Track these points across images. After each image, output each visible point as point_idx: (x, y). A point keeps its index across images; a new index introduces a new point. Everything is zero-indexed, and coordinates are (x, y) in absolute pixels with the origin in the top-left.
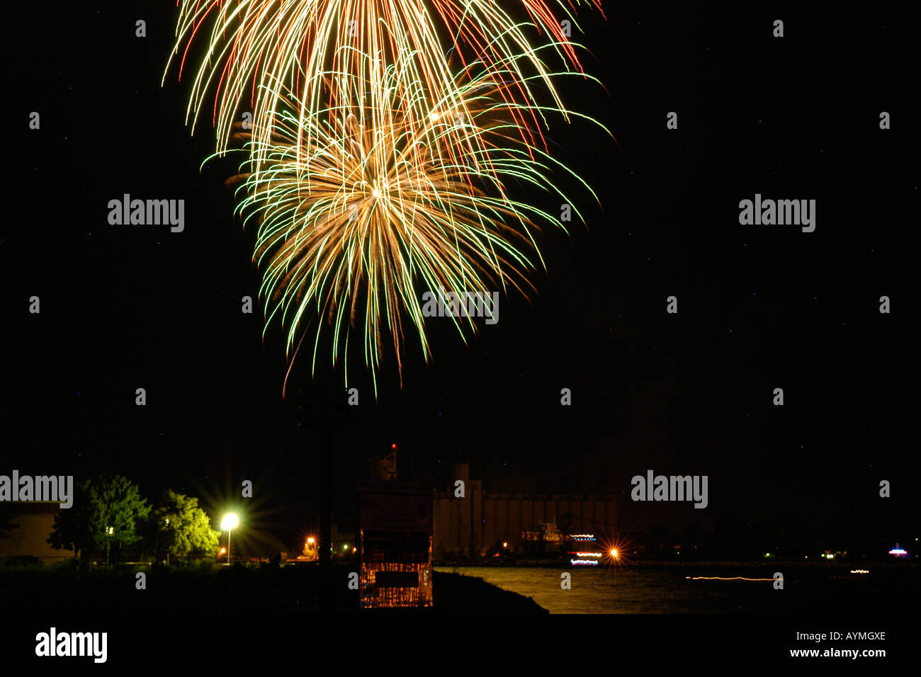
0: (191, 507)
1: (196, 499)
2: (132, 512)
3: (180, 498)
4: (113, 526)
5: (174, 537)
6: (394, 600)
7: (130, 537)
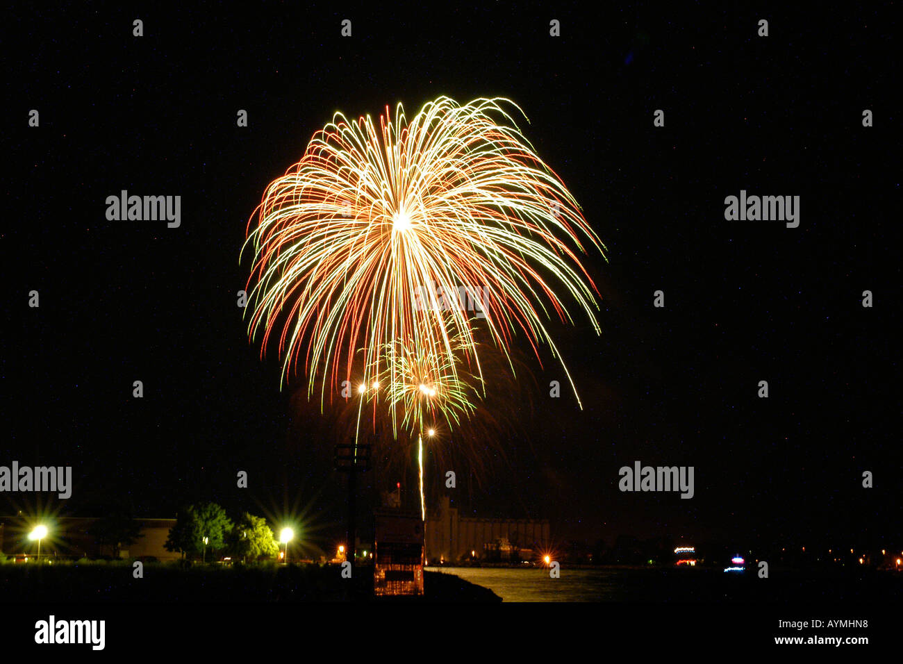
0: (261, 526)
1: (264, 519)
2: (220, 528)
3: (254, 519)
4: (209, 537)
5: (249, 544)
6: (398, 590)
7: (219, 544)
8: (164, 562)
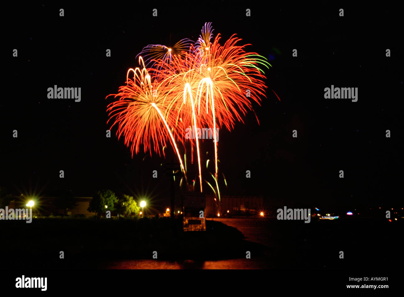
0: (131, 199)
1: (133, 197)
2: (113, 201)
3: (128, 197)
4: (107, 205)
5: (125, 209)
6: (194, 229)
7: (112, 209)
8: (87, 217)
